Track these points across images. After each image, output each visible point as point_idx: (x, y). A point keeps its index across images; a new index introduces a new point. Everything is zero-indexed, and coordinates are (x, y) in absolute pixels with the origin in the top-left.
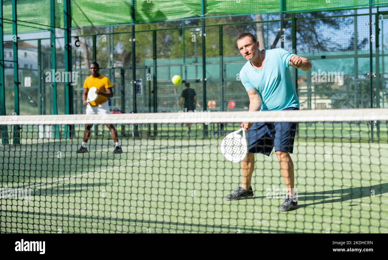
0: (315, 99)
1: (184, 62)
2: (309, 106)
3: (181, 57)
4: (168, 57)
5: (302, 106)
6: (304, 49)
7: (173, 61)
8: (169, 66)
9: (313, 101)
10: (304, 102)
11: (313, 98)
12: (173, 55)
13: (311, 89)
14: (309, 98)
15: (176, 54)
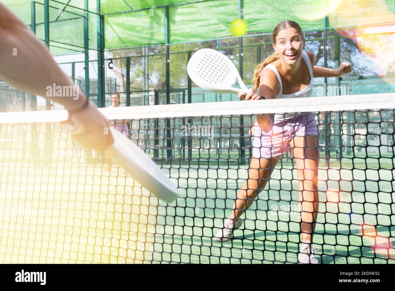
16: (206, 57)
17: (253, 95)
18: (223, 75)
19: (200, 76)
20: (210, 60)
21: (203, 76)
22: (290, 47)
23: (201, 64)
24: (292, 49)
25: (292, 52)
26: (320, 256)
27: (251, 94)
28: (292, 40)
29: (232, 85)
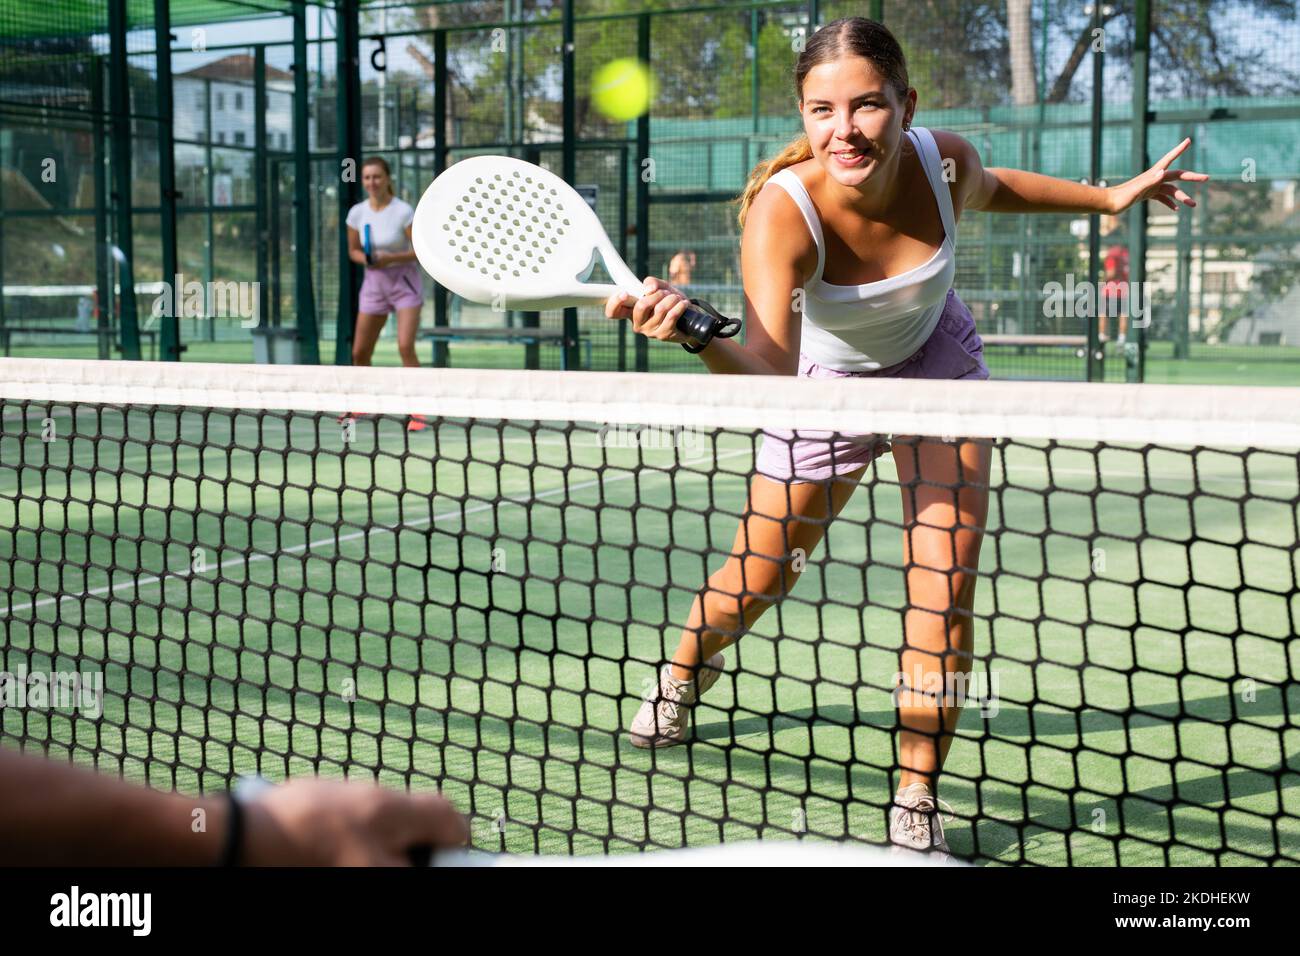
0: (1204, 259)
1: (756, 129)
2: (1183, 286)
3: (749, 113)
4: (707, 112)
5: (1156, 281)
6: (1168, 90)
7: (721, 126)
8: (709, 142)
9: (1196, 266)
10: (1163, 270)
11: (1196, 253)
12: (726, 105)
13: (1189, 226)
14: (1184, 254)
15: (736, 103)
16: (478, 187)
17: (659, 301)
18: (543, 243)
19: (458, 259)
20: (494, 195)
21: (466, 257)
22: (843, 130)
23: (458, 214)
24: (855, 139)
25: (851, 147)
26: (968, 824)
27: (650, 300)
28: (855, 105)
29: (579, 277)
